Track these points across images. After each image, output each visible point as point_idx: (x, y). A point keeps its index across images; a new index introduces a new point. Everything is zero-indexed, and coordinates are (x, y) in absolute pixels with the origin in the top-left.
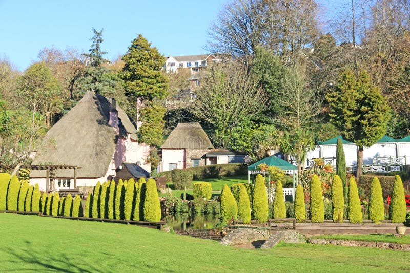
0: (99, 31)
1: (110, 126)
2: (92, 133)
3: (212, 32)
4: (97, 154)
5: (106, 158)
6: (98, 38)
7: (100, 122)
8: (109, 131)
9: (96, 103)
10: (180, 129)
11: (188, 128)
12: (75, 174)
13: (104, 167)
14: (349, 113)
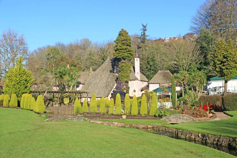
0: (145, 25)
1: (115, 73)
2: (106, 77)
3: (193, 21)
4: (106, 86)
5: (109, 88)
6: (144, 29)
7: (111, 71)
8: (114, 76)
9: (112, 63)
10: (159, 73)
11: (162, 73)
12: (87, 96)
13: (108, 92)
14: (218, 62)
